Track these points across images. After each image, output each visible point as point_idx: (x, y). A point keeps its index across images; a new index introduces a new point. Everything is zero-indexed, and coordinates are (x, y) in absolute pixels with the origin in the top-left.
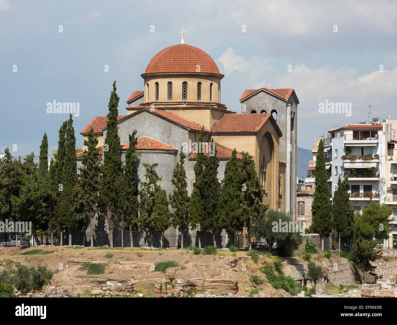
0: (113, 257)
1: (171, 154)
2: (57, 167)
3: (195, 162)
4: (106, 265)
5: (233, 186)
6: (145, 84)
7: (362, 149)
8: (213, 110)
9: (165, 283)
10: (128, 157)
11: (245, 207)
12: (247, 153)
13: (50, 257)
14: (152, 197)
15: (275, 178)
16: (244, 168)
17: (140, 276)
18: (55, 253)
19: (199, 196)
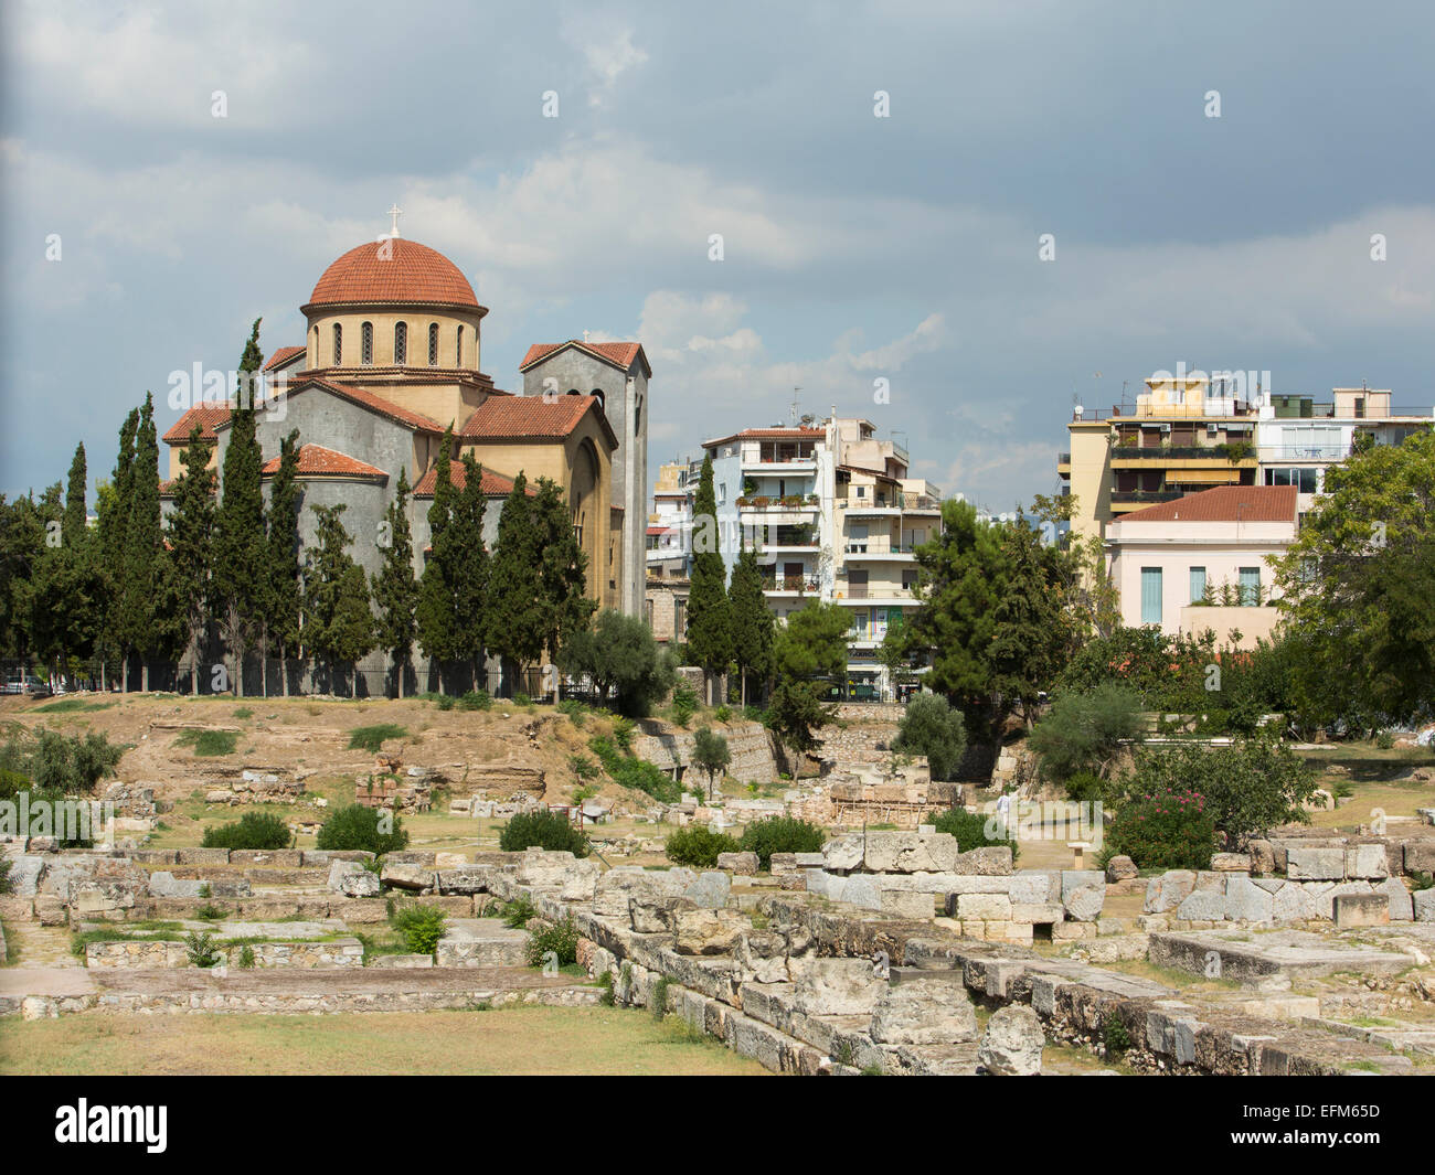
0: (254, 717)
1: (373, 484)
2: (115, 513)
3: (432, 503)
4: (238, 733)
5: (519, 557)
6: (309, 329)
7: (782, 482)
8: (464, 386)
9: (379, 775)
10: (277, 490)
11: (546, 603)
12: (551, 482)
13: (104, 716)
14: (334, 582)
15: (602, 541)
16: (545, 514)
17: (317, 760)
18: (115, 708)
19: (439, 579)
